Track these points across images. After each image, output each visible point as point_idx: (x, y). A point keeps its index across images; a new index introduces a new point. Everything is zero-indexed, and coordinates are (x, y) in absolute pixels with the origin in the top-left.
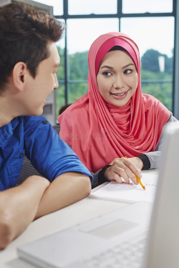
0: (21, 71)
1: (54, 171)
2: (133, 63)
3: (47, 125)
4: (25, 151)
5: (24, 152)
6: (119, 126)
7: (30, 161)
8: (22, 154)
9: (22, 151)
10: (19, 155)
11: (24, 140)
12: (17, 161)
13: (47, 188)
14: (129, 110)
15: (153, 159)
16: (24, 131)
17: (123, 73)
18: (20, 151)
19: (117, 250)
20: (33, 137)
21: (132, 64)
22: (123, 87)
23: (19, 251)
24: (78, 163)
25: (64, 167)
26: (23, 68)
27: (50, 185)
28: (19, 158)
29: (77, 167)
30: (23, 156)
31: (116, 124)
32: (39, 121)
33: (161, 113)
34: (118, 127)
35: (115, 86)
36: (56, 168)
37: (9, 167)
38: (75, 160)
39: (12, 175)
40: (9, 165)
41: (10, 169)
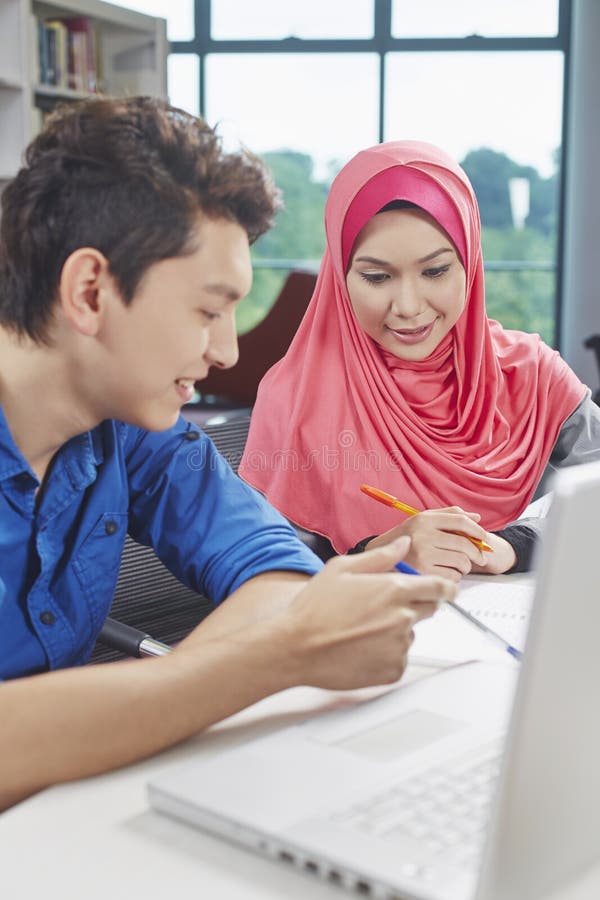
0: (92, 276)
1: (230, 569)
2: (450, 246)
3: (200, 444)
6: (412, 405)
7: (152, 550)
8: (112, 524)
10: (104, 527)
14: (450, 359)
17: (420, 273)
18: (105, 514)
21: (446, 250)
22: (418, 314)
23: (150, 790)
24: (293, 545)
25: (257, 558)
26: (97, 269)
28: (103, 536)
29: (295, 555)
31: (406, 399)
34: (412, 408)
35: (395, 309)
36: (236, 561)
37: (81, 565)
38: (287, 537)
39: (89, 587)
40: (78, 559)
41: (83, 571)
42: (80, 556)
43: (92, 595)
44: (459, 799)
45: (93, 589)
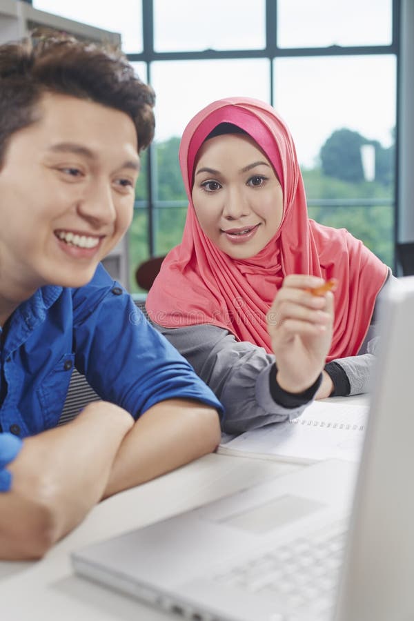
1: (140, 396)
3: (122, 298)
4: (75, 356)
5: (73, 359)
8: (70, 362)
9: (69, 355)
10: (63, 364)
11: (74, 330)
12: (58, 377)
13: (128, 433)
15: (355, 374)
16: (74, 310)
17: (244, 184)
18: (66, 355)
19: (284, 555)
20: (91, 324)
23: (75, 559)
24: (191, 378)
25: (162, 388)
27: (134, 425)
28: (62, 371)
29: (190, 387)
30: (71, 366)
32: (103, 290)
33: (367, 270)
35: (225, 213)
36: (144, 390)
37: (43, 392)
38: (185, 372)
39: (47, 407)
40: (42, 387)
41: (44, 396)
42: (44, 386)
43: (48, 414)
44: (318, 562)
45: (49, 409)
